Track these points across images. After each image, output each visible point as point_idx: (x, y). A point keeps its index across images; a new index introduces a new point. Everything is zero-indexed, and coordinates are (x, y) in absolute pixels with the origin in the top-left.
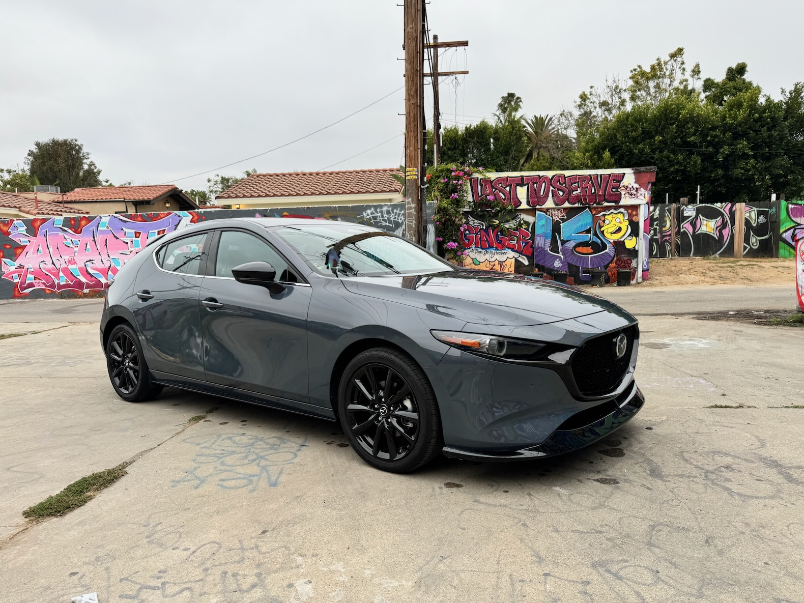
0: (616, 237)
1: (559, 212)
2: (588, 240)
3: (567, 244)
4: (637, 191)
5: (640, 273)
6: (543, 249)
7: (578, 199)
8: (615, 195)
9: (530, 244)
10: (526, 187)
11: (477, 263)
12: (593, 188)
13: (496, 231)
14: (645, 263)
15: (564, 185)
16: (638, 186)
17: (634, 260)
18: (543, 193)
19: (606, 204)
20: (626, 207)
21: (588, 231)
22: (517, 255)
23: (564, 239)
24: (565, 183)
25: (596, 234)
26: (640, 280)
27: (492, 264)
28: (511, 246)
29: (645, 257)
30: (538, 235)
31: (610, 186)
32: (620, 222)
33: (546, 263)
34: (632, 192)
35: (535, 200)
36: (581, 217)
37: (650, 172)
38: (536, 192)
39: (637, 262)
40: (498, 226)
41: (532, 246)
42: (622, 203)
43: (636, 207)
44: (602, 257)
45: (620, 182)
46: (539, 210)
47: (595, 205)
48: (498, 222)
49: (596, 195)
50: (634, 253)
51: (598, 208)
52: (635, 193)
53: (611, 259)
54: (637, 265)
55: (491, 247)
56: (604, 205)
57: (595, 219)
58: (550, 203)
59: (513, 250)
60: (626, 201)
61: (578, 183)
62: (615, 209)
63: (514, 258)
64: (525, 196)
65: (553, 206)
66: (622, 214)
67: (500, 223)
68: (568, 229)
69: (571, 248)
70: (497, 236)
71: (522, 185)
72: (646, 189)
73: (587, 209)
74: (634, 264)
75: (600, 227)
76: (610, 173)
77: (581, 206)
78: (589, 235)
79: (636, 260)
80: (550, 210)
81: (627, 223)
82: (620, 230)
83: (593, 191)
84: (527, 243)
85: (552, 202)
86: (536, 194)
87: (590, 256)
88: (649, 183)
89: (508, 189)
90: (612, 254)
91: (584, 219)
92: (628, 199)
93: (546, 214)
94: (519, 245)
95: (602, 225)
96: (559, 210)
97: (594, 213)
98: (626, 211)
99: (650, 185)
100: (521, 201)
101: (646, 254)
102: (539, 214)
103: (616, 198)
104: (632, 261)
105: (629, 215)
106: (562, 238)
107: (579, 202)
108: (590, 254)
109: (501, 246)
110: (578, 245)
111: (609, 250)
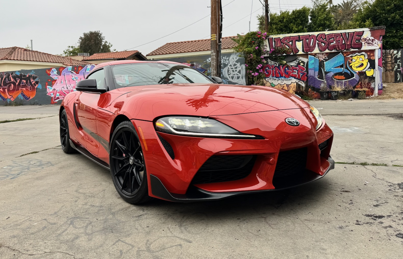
0: (360, 69)
1: (323, 55)
2: (342, 71)
3: (328, 74)
4: (372, 41)
5: (376, 91)
6: (313, 78)
7: (334, 47)
8: (358, 44)
9: (306, 74)
10: (302, 42)
11: (273, 86)
12: (343, 40)
13: (284, 67)
14: (380, 85)
15: (325, 40)
16: (373, 38)
17: (372, 83)
18: (312, 45)
19: (352, 50)
20: (366, 51)
21: (342, 66)
22: (297, 81)
23: (327, 71)
24: (326, 38)
25: (347, 68)
26: (377, 95)
27: (282, 86)
28: (294, 76)
29: (380, 81)
30: (310, 69)
31: (354, 39)
32: (362, 60)
33: (315, 86)
34: (369, 42)
35: (308, 50)
36: (337, 58)
37: (381, 29)
38: (308, 44)
39: (375, 85)
40: (286, 64)
41: (307, 76)
42: (362, 49)
43: (373, 51)
44: (351, 81)
45: (361, 36)
46: (310, 54)
47: (345, 50)
49: (346, 45)
50: (372, 78)
51: (347, 52)
52: (371, 42)
53: (357, 83)
54: (375, 86)
55: (281, 76)
56: (351, 50)
57: (346, 59)
58: (316, 50)
59: (295, 78)
60: (365, 47)
61: (334, 38)
62: (359, 53)
63: (296, 83)
64: (301, 47)
65: (319, 52)
66: (363, 56)
67: (286, 63)
68: (329, 65)
69: (331, 76)
70: (285, 70)
71: (299, 40)
72: (379, 40)
73: (341, 53)
74: (372, 86)
75: (350, 64)
76: (354, 31)
77: (336, 51)
78: (343, 68)
79: (374, 83)
80: (317, 54)
81: (367, 61)
82: (362, 65)
83: (344, 42)
84: (304, 74)
85: (318, 49)
86: (308, 45)
87: (343, 81)
88: (381, 36)
89: (291, 43)
90: (358, 80)
91: (340, 59)
92: (366, 46)
93: (315, 57)
94: (299, 75)
95: (350, 62)
96: (323, 54)
97: (345, 55)
98: (366, 54)
99: (382, 37)
100: (299, 49)
101: (380, 79)
102: (310, 57)
103: (358, 46)
104: (372, 84)
105: (368, 56)
106: (325, 71)
107: (334, 49)
108: (343, 80)
109: (288, 75)
110: (336, 74)
111: (356, 77)
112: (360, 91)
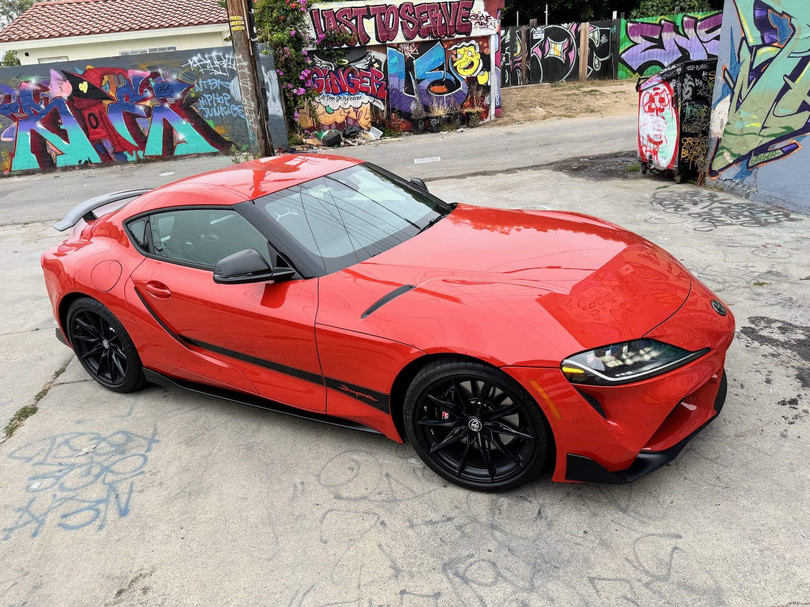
0: (469, 73)
1: (411, 47)
2: (442, 78)
3: (421, 84)
4: (487, 21)
5: (492, 111)
6: (398, 91)
7: (428, 32)
8: (466, 25)
9: (384, 86)
10: (374, 18)
11: (331, 111)
12: (443, 18)
13: (346, 72)
14: (497, 99)
15: (413, 16)
16: (488, 15)
17: (487, 96)
18: (392, 26)
19: (457, 36)
20: (477, 39)
21: (441, 68)
22: (371, 99)
23: (419, 78)
24: (414, 13)
25: (449, 71)
26: (493, 118)
27: (346, 111)
28: (365, 90)
29: (497, 93)
30: (392, 76)
31: (460, 15)
32: (472, 56)
33: (402, 107)
34: (482, 21)
35: (385, 34)
36: (433, 52)
38: (385, 25)
39: (490, 98)
40: (348, 66)
41: (386, 88)
42: (472, 35)
43: (486, 38)
44: (457, 96)
45: (470, 10)
46: (391, 46)
47: (446, 38)
48: (347, 62)
49: (447, 27)
50: (487, 88)
51: (449, 41)
52: (485, 22)
53: (465, 97)
54: (490, 102)
55: (343, 91)
56: (455, 37)
57: (447, 53)
58: (400, 38)
59: (367, 94)
60: (476, 32)
61: (427, 12)
62: (467, 42)
63: (369, 103)
64: (374, 30)
65: (404, 41)
66: (473, 47)
67: (349, 63)
68: (421, 67)
69: (426, 88)
70: (348, 77)
71: (368, 17)
72: (496, 18)
73: (439, 43)
74: (487, 102)
75: (453, 62)
77: (433, 39)
78: (443, 72)
81: (479, 56)
82: (472, 64)
83: (443, 22)
84: (381, 85)
85: (402, 36)
86: (385, 28)
87: (445, 95)
88: (498, 10)
89: (354, 21)
90: (466, 92)
91: (436, 54)
92: (478, 29)
93: (398, 50)
94: (373, 88)
95: (454, 60)
96: (410, 44)
97: (445, 47)
98: (477, 43)
99: (500, 13)
100: (369, 35)
101: (498, 89)
102: (390, 51)
103: (466, 29)
104: (486, 98)
105: (481, 47)
106: (416, 77)
107: (429, 34)
108: (445, 93)
109: (354, 90)
110: (434, 83)
111: (463, 87)
112: (471, 114)
